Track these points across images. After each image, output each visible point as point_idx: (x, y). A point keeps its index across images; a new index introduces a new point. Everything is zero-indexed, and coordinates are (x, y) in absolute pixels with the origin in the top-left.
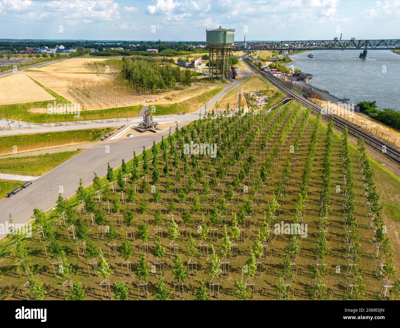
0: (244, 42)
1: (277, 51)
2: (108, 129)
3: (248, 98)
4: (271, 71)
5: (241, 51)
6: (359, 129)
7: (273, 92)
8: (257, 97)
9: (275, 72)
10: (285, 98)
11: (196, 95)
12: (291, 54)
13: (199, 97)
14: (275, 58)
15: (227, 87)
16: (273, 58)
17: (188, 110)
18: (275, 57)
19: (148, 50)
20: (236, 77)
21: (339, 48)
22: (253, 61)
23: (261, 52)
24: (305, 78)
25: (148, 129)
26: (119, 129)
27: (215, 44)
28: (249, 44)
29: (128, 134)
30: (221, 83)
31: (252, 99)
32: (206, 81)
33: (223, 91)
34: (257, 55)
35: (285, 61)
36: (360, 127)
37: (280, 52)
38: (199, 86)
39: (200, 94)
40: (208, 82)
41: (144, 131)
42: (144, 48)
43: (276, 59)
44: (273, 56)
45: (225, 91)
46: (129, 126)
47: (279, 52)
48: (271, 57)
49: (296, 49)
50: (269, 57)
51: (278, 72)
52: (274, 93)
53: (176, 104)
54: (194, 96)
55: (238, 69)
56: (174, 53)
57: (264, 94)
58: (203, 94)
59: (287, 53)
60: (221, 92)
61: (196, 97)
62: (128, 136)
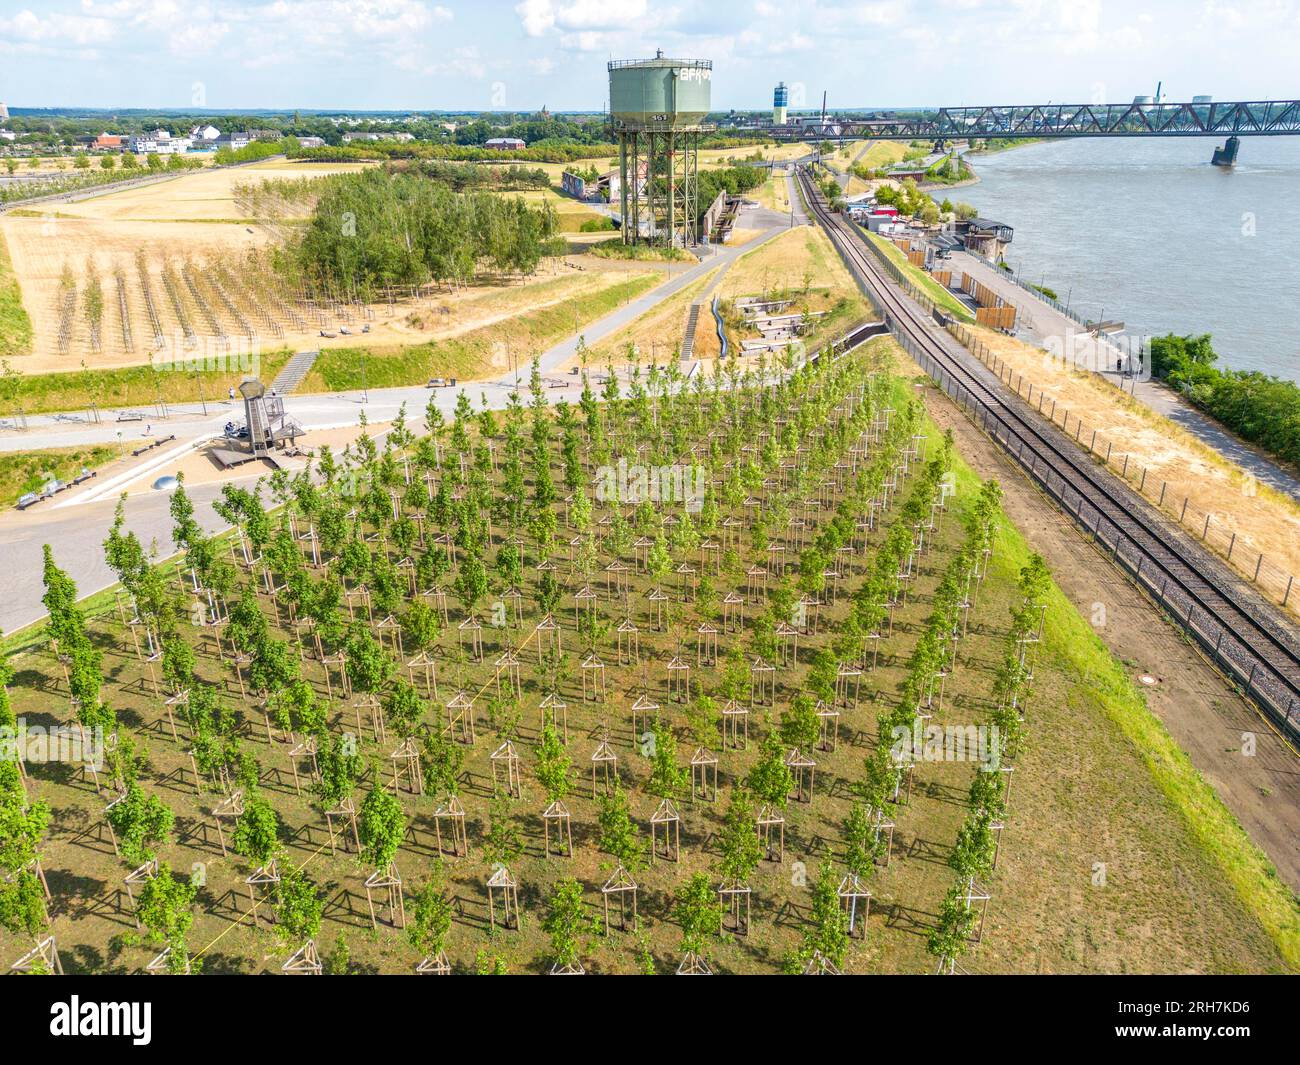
0: (824, 113)
1: (927, 143)
2: (97, 452)
3: (726, 320)
4: (873, 213)
5: (803, 143)
6: (1097, 470)
7: (827, 296)
8: (762, 316)
9: (886, 216)
10: (860, 322)
11: (533, 307)
12: (979, 151)
13: (544, 313)
14: (914, 166)
15: (675, 277)
16: (906, 166)
17: (477, 369)
18: (911, 164)
19: (490, 141)
20: (726, 238)
21: (1140, 130)
22: (825, 176)
23: (868, 147)
24: (982, 239)
25: (257, 453)
26: (136, 454)
27: (637, 118)
28: (837, 118)
29: (164, 475)
30: (660, 257)
31: (738, 325)
32: (610, 251)
33: (652, 291)
34: (853, 157)
35: (946, 176)
36: (1102, 462)
37: (937, 145)
38: (575, 271)
39: (556, 301)
40: (617, 255)
41: (238, 463)
42: (479, 136)
43: (916, 169)
44: (905, 160)
45: (659, 293)
46: (193, 438)
47: (933, 144)
48: (899, 163)
49: (1000, 135)
50: (891, 163)
51: (894, 218)
52: (831, 298)
53: (432, 344)
54: (523, 311)
55: (751, 207)
56: (568, 153)
57: (792, 304)
58: (566, 302)
59: (962, 147)
60: (646, 294)
61: (531, 316)
62: (157, 485)
